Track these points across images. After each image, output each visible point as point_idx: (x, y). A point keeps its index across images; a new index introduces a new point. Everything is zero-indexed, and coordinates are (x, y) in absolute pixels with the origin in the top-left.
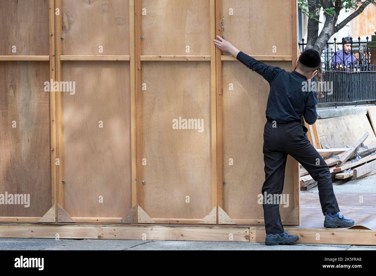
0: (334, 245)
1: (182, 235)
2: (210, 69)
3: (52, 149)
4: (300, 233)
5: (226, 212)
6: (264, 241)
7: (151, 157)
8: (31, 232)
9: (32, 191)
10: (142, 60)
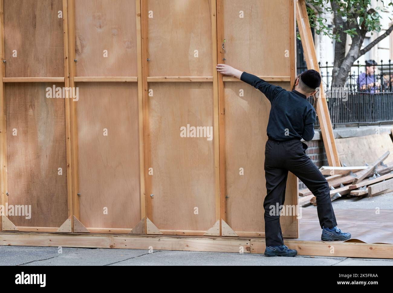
0: (330, 257)
1: (187, 246)
2: (213, 89)
3: (67, 165)
4: (298, 245)
5: (228, 225)
6: (264, 252)
7: (158, 173)
8: (49, 241)
9: (51, 204)
10: (148, 81)
